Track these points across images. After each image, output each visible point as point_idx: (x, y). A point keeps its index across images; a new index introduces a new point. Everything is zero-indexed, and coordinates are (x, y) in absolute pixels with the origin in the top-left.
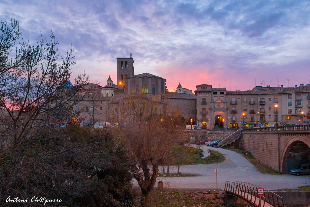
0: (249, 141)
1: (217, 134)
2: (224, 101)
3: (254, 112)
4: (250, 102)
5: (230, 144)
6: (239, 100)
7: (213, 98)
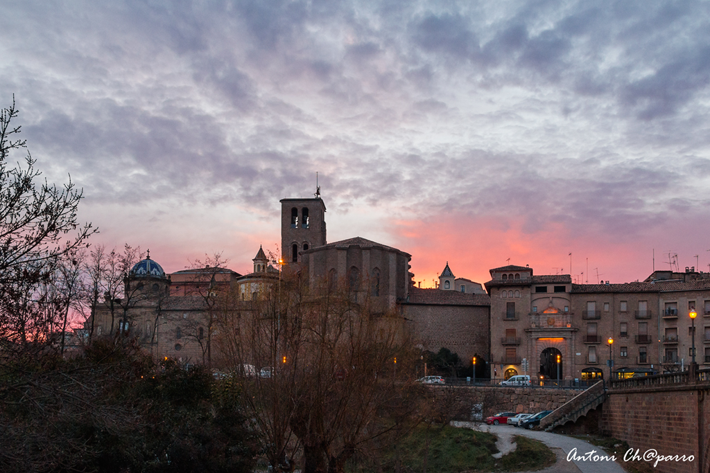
0: (625, 412)
1: (540, 396)
2: (566, 310)
3: (649, 339)
4: (637, 312)
5: (575, 421)
6: (607, 308)
7: (536, 303)
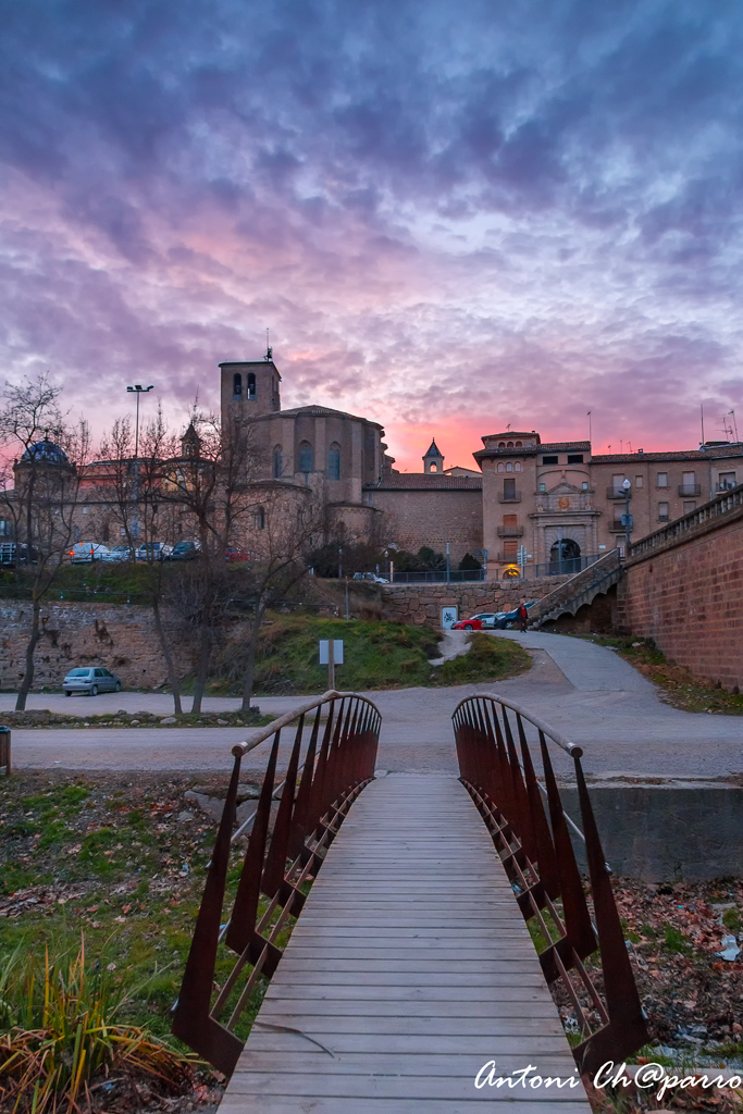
0: (649, 591)
1: (534, 589)
2: (585, 487)
4: (680, 488)
5: (574, 613)
6: (639, 481)
7: (543, 479)
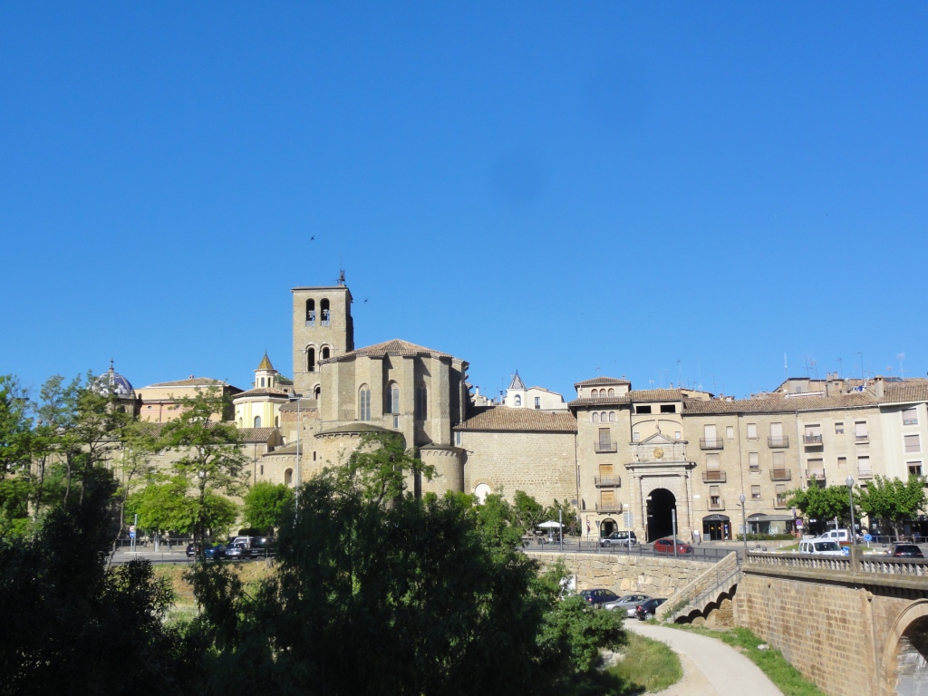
1: (653, 568)
2: (678, 436)
3: (787, 474)
4: (769, 439)
5: (702, 610)
6: (731, 433)
7: (637, 429)
